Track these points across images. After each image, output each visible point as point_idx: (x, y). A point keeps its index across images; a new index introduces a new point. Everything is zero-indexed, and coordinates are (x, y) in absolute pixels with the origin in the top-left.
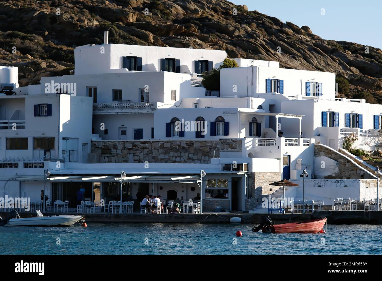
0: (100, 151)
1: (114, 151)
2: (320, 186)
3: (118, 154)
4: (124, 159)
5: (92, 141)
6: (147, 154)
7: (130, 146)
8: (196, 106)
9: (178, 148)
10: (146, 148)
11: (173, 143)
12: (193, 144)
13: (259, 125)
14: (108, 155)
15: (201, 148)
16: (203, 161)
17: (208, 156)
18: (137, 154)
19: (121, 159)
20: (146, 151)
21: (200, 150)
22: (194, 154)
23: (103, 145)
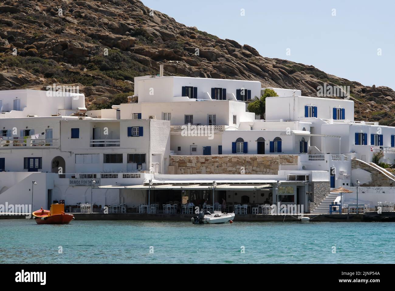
0: (177, 164)
1: (189, 164)
2: (363, 192)
3: (192, 167)
4: (198, 170)
5: (170, 157)
6: (217, 167)
7: (203, 160)
8: (252, 129)
9: (243, 162)
10: (217, 162)
11: (239, 158)
12: (256, 159)
13: (306, 144)
14: (184, 168)
15: (263, 162)
16: (264, 172)
17: (269, 168)
18: (209, 167)
19: (195, 170)
20: (216, 164)
21: (262, 163)
22: (257, 167)
23: (180, 160)
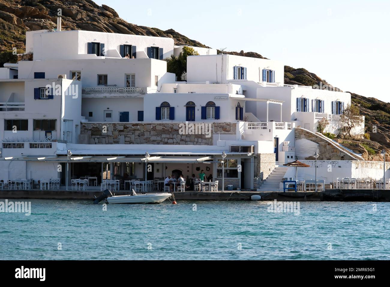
0: (90, 132)
3: (108, 136)
4: (115, 140)
5: (81, 123)
6: (139, 136)
7: (122, 128)
8: (175, 91)
9: (170, 130)
10: (138, 130)
11: (166, 125)
13: (241, 110)
14: (99, 136)
16: (196, 143)
18: (128, 136)
19: (111, 140)
20: (137, 133)
22: (186, 136)
23: (93, 127)
